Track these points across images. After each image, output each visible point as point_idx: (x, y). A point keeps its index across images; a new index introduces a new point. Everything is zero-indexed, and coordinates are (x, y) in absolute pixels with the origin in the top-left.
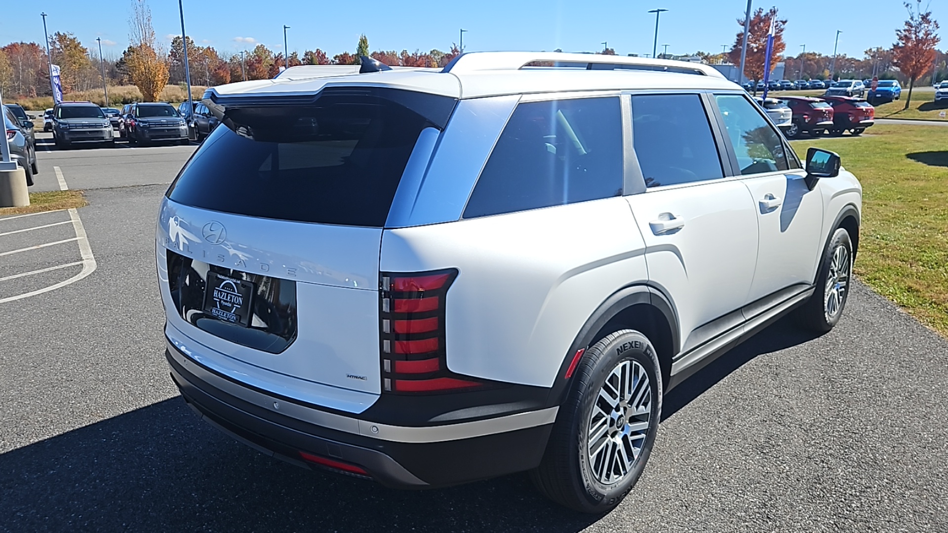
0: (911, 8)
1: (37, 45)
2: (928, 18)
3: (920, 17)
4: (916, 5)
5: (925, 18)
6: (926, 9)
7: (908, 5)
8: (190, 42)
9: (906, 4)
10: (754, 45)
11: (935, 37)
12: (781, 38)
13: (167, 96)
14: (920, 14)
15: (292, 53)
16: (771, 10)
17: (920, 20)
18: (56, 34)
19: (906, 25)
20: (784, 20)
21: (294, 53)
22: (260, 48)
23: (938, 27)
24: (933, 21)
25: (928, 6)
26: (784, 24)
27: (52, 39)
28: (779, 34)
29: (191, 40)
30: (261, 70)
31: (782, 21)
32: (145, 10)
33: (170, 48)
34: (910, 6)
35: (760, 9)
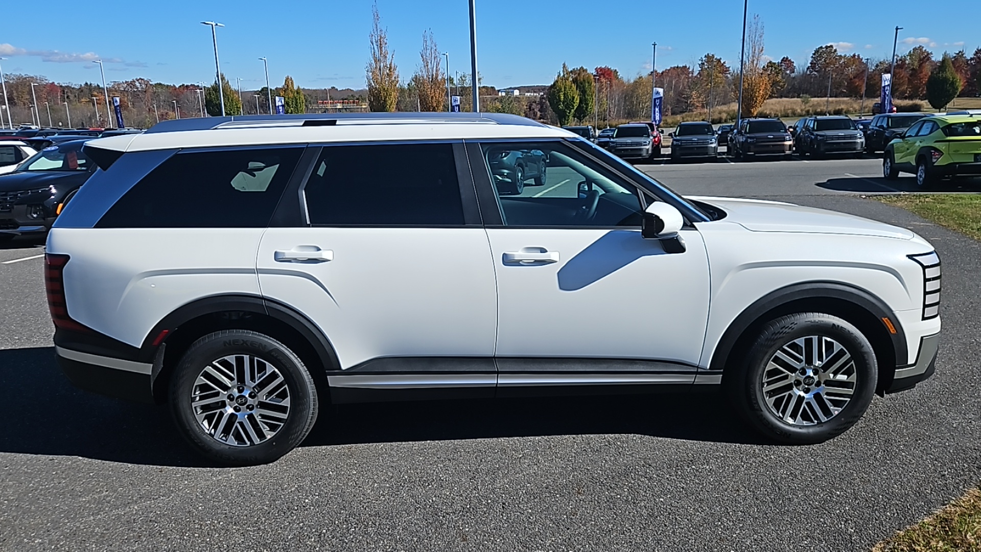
1: (688, 67)
8: (833, 51)
13: (784, 110)
15: (958, 52)
18: (705, 56)
21: (960, 52)
22: (917, 49)
27: (702, 61)
29: (834, 48)
30: (902, 76)
32: (759, 27)
33: (810, 60)
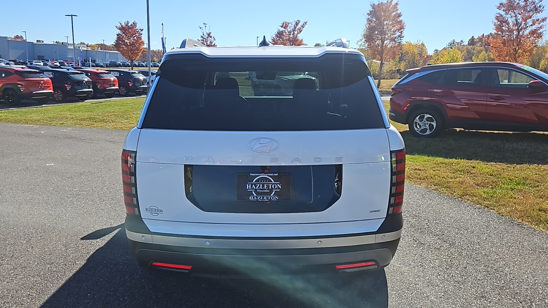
0: (202, 29)
2: (210, 35)
3: (207, 34)
4: (204, 28)
5: (209, 35)
6: (209, 31)
7: (201, 28)
9: (200, 27)
10: (128, 41)
11: (214, 44)
12: (141, 38)
14: (206, 33)
16: (133, 23)
17: (207, 36)
19: (201, 37)
20: (142, 29)
23: (215, 40)
24: (213, 36)
25: (209, 29)
26: (142, 31)
28: (140, 36)
31: (140, 29)
34: (202, 28)
35: (127, 21)
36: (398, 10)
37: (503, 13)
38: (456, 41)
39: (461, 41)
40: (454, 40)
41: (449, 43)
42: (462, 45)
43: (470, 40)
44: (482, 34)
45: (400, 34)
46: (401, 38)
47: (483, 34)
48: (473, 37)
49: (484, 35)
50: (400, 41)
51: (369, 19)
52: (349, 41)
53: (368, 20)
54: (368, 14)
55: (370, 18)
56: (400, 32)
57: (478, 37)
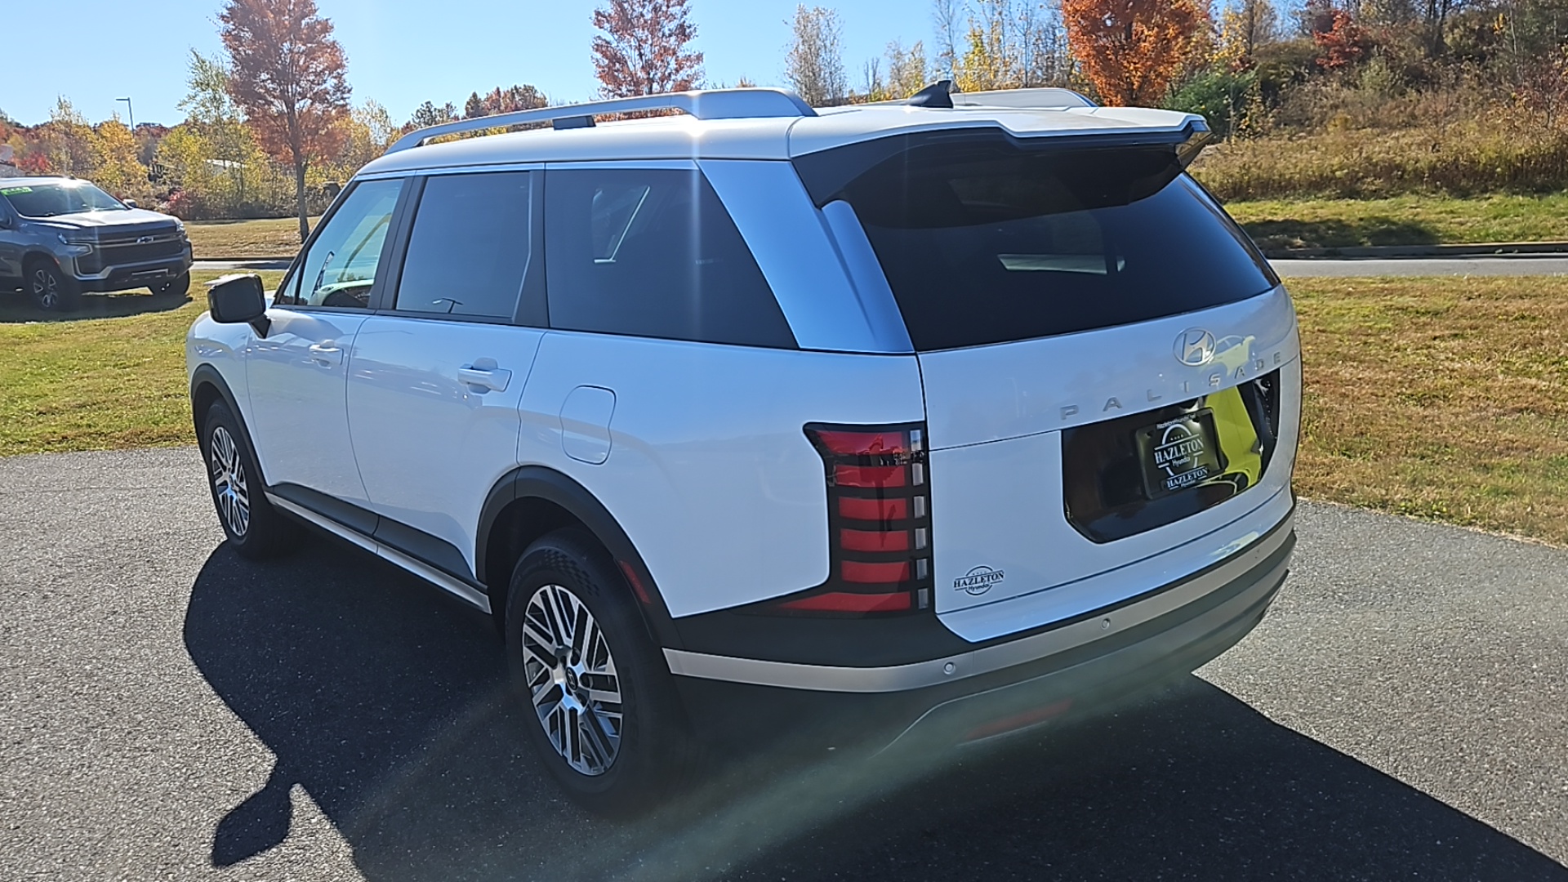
36: (316, 11)
37: (609, 37)
38: (435, 106)
39: (448, 106)
40: (429, 103)
41: (418, 111)
42: (452, 116)
43: (468, 103)
44: (494, 89)
45: (335, 81)
46: (343, 93)
47: (498, 89)
48: (475, 95)
49: (501, 90)
50: (342, 102)
51: (230, 33)
52: (128, 100)
53: (227, 36)
54: (223, 17)
55: (234, 30)
56: (335, 77)
57: (485, 96)
